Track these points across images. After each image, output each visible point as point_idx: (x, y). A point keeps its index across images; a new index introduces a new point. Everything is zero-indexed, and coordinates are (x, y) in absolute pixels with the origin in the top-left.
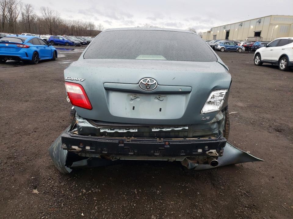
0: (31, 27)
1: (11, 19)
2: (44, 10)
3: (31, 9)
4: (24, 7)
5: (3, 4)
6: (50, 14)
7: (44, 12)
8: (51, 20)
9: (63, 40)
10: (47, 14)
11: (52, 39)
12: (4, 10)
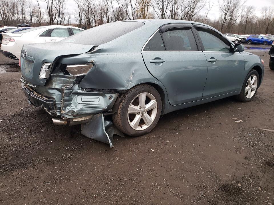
0: (247, 28)
1: (230, 21)
2: (266, 10)
3: (252, 10)
4: (246, 10)
5: (226, 10)
6: (270, 14)
7: (264, 12)
8: (270, 19)
9: (262, 39)
10: (268, 14)
11: (250, 38)
12: (226, 14)
